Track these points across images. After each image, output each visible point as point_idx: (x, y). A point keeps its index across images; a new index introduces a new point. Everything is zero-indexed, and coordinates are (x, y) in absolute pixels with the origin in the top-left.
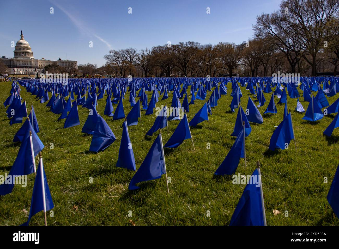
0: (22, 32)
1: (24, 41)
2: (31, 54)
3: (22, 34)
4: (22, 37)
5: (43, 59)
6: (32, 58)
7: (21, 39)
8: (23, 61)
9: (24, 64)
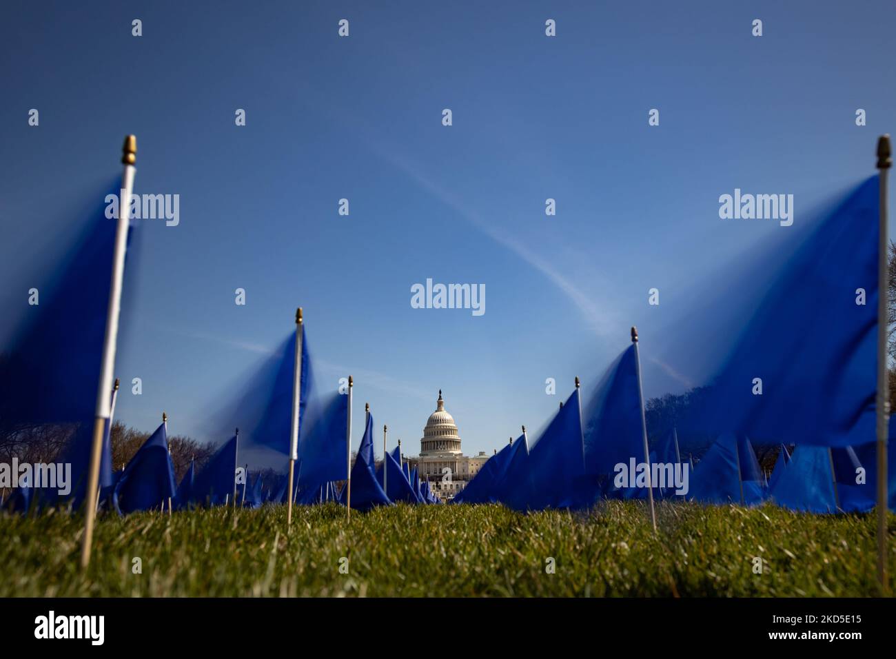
0: (440, 392)
1: (444, 414)
2: (456, 443)
3: (440, 397)
4: (440, 404)
5: (481, 453)
6: (456, 455)
7: (439, 410)
8: (435, 463)
9: (438, 471)
